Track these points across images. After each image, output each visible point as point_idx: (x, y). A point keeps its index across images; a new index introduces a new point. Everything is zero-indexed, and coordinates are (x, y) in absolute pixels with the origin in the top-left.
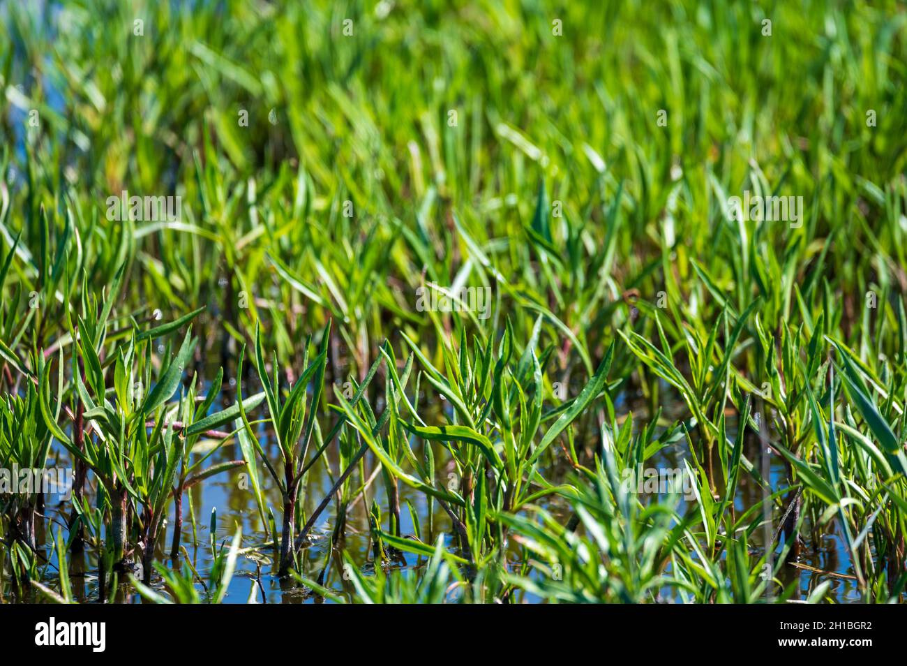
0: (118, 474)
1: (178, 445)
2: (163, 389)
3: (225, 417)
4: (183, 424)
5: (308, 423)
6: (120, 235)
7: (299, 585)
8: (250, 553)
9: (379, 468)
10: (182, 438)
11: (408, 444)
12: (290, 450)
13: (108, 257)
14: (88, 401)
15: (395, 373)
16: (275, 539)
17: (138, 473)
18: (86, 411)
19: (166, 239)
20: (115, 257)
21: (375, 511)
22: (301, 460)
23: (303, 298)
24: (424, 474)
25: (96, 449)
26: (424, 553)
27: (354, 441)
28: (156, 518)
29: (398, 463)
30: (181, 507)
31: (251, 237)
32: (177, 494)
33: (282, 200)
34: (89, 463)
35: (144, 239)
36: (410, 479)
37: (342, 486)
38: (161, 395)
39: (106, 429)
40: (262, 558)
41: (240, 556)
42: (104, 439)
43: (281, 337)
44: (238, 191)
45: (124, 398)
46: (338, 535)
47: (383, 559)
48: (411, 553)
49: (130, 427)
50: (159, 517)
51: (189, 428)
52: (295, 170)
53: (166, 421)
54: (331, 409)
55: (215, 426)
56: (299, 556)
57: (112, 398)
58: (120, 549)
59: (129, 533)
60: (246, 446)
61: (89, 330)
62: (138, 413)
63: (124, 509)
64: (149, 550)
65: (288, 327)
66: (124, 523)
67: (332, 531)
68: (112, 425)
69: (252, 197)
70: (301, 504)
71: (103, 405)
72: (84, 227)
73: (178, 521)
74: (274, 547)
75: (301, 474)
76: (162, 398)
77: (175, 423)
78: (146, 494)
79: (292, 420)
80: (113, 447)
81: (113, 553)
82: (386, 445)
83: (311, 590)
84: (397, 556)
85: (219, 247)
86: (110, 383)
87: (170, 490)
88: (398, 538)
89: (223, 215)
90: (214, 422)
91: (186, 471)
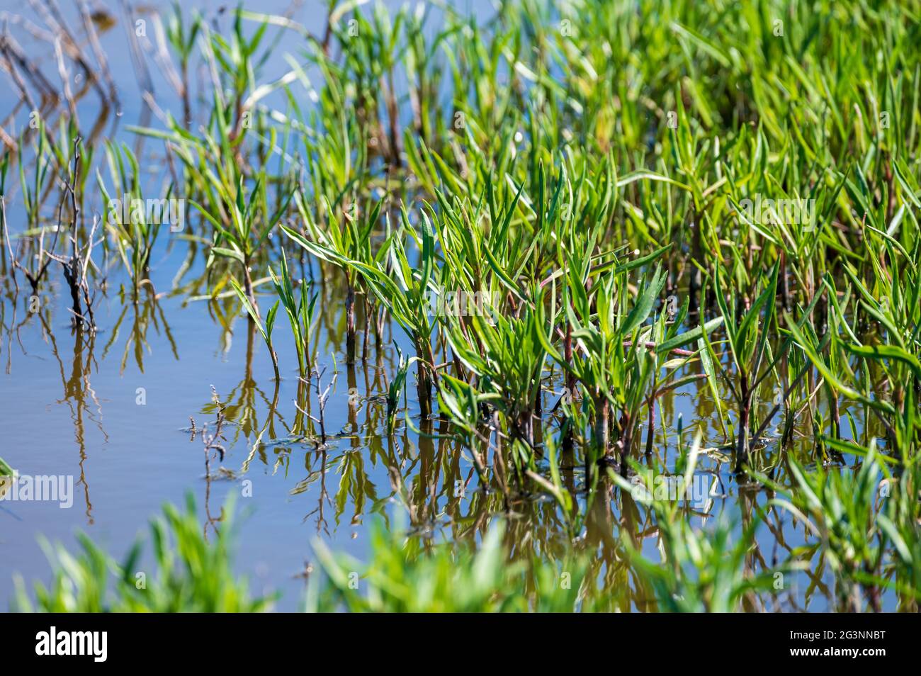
0: (600, 385)
1: (649, 361)
2: (638, 314)
3: (689, 337)
4: (653, 344)
5: (760, 343)
6: (605, 184)
7: (753, 480)
8: (712, 452)
9: (822, 381)
10: (652, 354)
11: (847, 362)
12: (745, 366)
13: (595, 204)
14: (575, 323)
15: (835, 300)
16: (733, 442)
17: (616, 384)
18: (573, 331)
19: (646, 189)
20: (601, 202)
21: (818, 418)
22: (754, 375)
23: (759, 237)
24: (860, 386)
25: (583, 364)
26: (860, 454)
27: (800, 359)
28: (631, 422)
29: (838, 378)
30: (653, 413)
31: (715, 186)
32: (650, 402)
33: (743, 155)
34: (575, 375)
35: (627, 186)
36: (849, 391)
37: (790, 397)
38: (636, 319)
39: (591, 347)
40: (722, 457)
41: (700, 455)
42: (588, 355)
43: (740, 270)
44: (705, 148)
45: (605, 320)
46: (787, 439)
47: (825, 459)
48: (849, 455)
49: (611, 346)
50: (634, 421)
51: (659, 347)
52: (754, 130)
53: (640, 340)
54: (782, 333)
55: (681, 345)
56: (753, 456)
57: (596, 322)
58: (603, 447)
59: (611, 434)
60: (707, 363)
61: (577, 263)
62: (616, 333)
63: (606, 414)
64: (626, 449)
65: (745, 261)
66: (606, 425)
67: (782, 435)
68: (595, 344)
69: (717, 153)
70: (755, 412)
71: (588, 326)
72: (576, 177)
73: (651, 426)
74: (731, 449)
75: (755, 386)
76: (636, 322)
77: (648, 342)
78: (624, 401)
79: (747, 341)
80: (596, 362)
81: (596, 451)
82: (827, 363)
83: (763, 484)
84: (838, 457)
85: (689, 195)
86: (593, 310)
87: (644, 399)
88: (838, 441)
89: (691, 168)
90: (680, 341)
91: (657, 383)
